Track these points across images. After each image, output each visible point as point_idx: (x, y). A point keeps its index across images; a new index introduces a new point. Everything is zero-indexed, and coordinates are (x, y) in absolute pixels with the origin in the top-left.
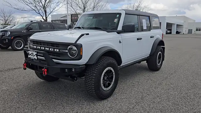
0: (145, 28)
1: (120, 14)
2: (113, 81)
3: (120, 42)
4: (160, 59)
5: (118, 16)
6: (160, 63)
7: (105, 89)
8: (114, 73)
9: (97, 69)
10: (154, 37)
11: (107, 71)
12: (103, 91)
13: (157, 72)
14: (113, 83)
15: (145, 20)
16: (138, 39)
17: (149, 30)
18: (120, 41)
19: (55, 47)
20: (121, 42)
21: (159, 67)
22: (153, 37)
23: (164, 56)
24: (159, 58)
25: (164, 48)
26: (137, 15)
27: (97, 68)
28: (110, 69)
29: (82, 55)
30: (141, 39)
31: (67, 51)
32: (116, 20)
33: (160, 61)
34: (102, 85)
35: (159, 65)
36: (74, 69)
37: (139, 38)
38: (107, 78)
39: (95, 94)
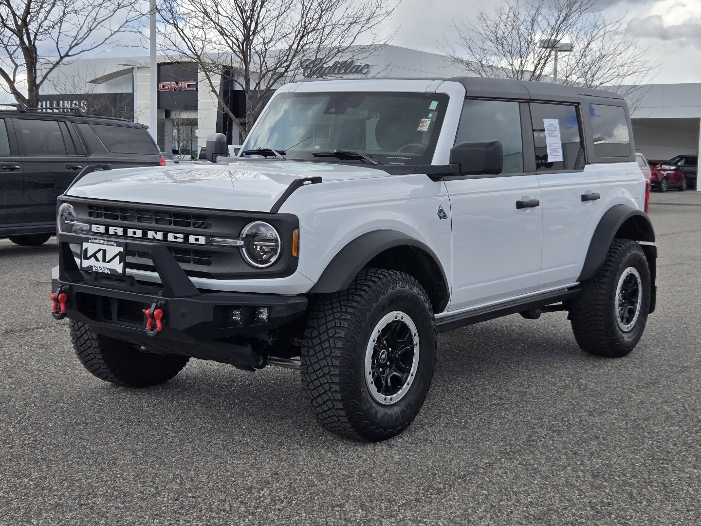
0: (555, 155)
1: (443, 100)
2: (414, 369)
3: (442, 214)
4: (634, 303)
5: (434, 105)
6: (633, 323)
7: (380, 397)
8: (416, 340)
9: (350, 313)
10: (598, 198)
11: (389, 325)
12: (374, 405)
13: (618, 362)
14: (410, 379)
15: (556, 122)
16: (520, 205)
17: (578, 167)
18: (441, 211)
19: (191, 229)
20: (448, 214)
21: (627, 338)
22: (595, 198)
23: (654, 289)
24: (629, 295)
25: (651, 253)
26: (520, 101)
27: (352, 311)
28: (399, 318)
29: (297, 258)
30: (533, 204)
31: (240, 243)
32: (425, 125)
33: (632, 312)
34: (370, 379)
35: (625, 327)
36: (266, 311)
37: (525, 200)
38: (389, 358)
39: (343, 413)
